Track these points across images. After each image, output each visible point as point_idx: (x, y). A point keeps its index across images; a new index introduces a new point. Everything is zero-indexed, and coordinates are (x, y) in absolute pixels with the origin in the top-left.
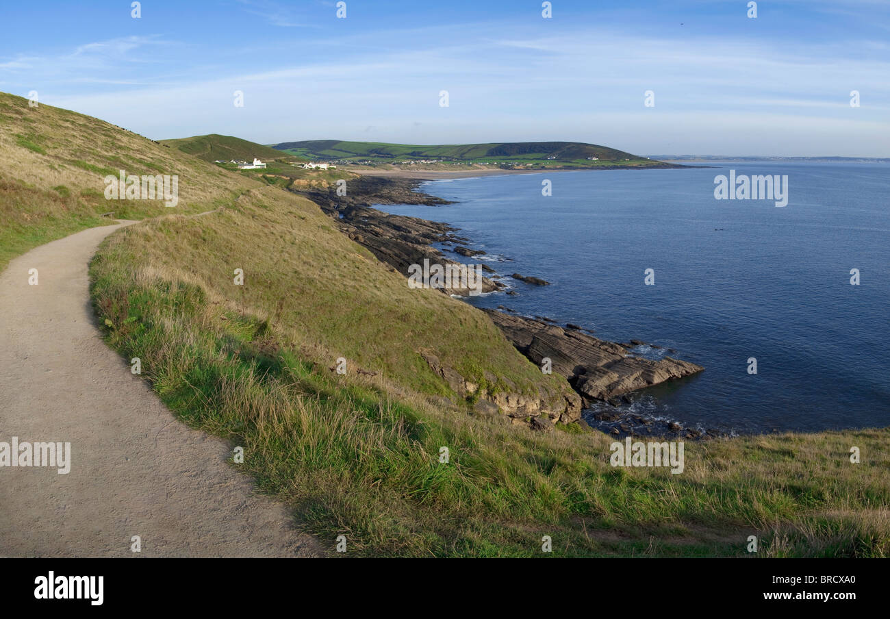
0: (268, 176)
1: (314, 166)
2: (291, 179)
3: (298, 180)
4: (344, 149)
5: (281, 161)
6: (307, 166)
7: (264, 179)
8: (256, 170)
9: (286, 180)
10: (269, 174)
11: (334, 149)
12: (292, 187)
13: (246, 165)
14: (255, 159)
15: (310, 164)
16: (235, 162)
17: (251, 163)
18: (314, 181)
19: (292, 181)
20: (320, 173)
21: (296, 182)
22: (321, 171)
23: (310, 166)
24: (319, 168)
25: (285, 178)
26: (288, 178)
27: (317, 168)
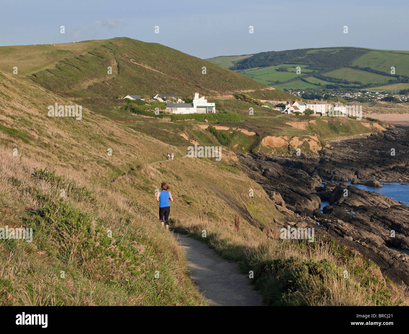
0: (218, 128)
1: (302, 109)
2: (257, 134)
3: (268, 138)
4: (373, 67)
5: (244, 98)
6: (290, 108)
7: (210, 135)
8: (197, 117)
9: (250, 137)
10: (218, 124)
11: (356, 68)
12: (258, 151)
13: (180, 106)
14: (197, 95)
15: (296, 104)
16: (161, 100)
17: (189, 102)
18: (296, 139)
19: (258, 139)
20: (312, 121)
21: (265, 142)
22: (313, 118)
23: (296, 108)
24: (312, 112)
25: (245, 132)
26: (253, 133)
27: (309, 112)
